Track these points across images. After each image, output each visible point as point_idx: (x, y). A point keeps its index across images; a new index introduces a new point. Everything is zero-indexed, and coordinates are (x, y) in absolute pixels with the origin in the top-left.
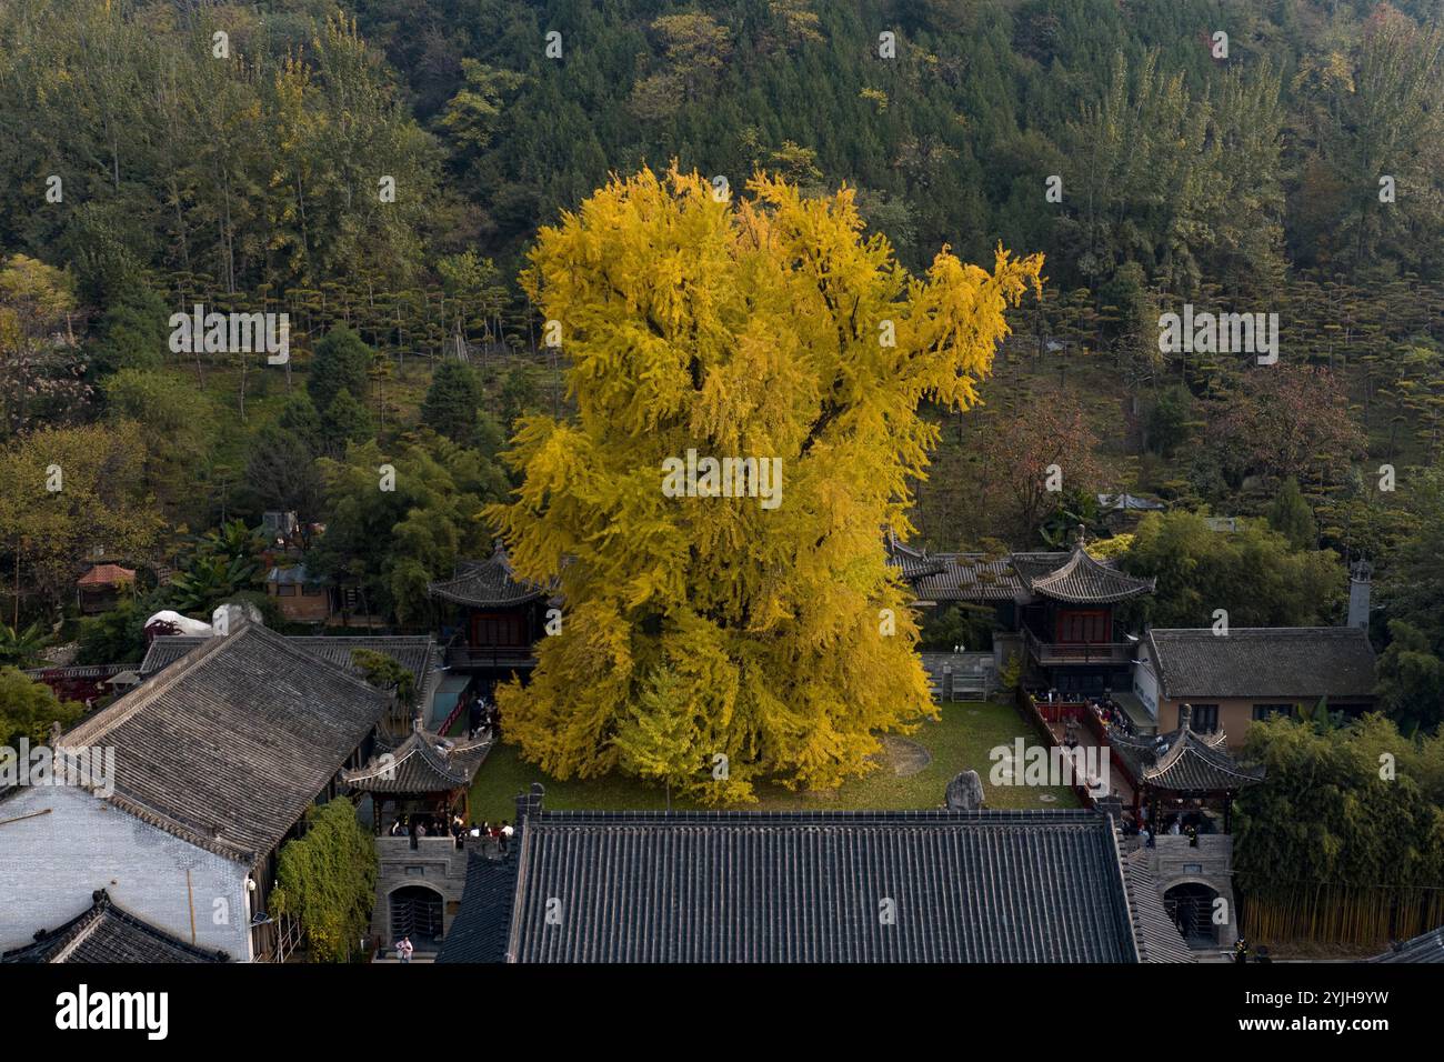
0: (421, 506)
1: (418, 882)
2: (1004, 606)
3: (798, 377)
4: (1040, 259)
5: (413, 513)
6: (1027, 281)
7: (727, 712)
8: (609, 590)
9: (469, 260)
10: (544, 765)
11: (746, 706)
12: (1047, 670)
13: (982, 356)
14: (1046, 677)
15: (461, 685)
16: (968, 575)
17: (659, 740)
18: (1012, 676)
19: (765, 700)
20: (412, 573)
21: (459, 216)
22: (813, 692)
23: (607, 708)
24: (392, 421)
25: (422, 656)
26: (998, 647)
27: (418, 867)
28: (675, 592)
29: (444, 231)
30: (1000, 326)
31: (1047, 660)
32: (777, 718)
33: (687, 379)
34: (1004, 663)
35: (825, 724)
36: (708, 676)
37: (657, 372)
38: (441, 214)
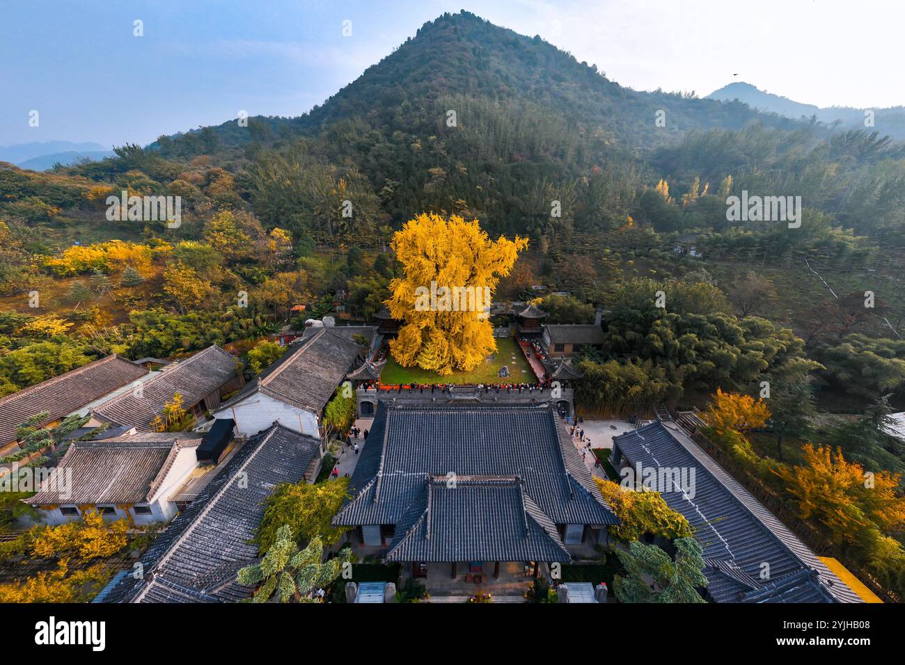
0: (371, 293)
1: (367, 400)
2: (511, 315)
3: (463, 271)
4: (528, 239)
5: (370, 295)
6: (524, 245)
7: (445, 353)
8: (416, 322)
9: (386, 227)
10: (400, 364)
11: (450, 350)
12: (522, 334)
13: (511, 264)
14: (523, 335)
15: (382, 337)
16: (503, 308)
17: (428, 361)
18: (513, 334)
19: (455, 349)
20: (369, 310)
21: (384, 216)
22: (467, 347)
23: (415, 350)
24: (368, 267)
25: (372, 332)
26: (510, 326)
27: (367, 397)
28: (432, 324)
29: (381, 220)
30: (516, 256)
31: (522, 331)
32: (458, 354)
33: (435, 270)
34: (512, 330)
35: (469, 355)
36: (440, 344)
37: (427, 268)
38: (381, 216)
